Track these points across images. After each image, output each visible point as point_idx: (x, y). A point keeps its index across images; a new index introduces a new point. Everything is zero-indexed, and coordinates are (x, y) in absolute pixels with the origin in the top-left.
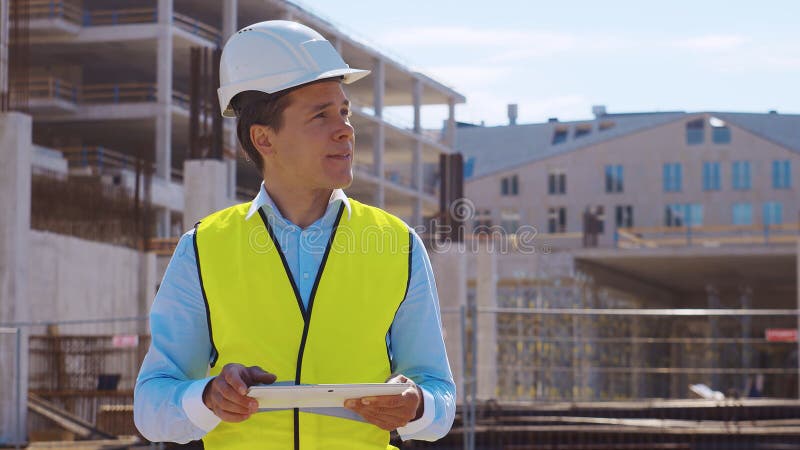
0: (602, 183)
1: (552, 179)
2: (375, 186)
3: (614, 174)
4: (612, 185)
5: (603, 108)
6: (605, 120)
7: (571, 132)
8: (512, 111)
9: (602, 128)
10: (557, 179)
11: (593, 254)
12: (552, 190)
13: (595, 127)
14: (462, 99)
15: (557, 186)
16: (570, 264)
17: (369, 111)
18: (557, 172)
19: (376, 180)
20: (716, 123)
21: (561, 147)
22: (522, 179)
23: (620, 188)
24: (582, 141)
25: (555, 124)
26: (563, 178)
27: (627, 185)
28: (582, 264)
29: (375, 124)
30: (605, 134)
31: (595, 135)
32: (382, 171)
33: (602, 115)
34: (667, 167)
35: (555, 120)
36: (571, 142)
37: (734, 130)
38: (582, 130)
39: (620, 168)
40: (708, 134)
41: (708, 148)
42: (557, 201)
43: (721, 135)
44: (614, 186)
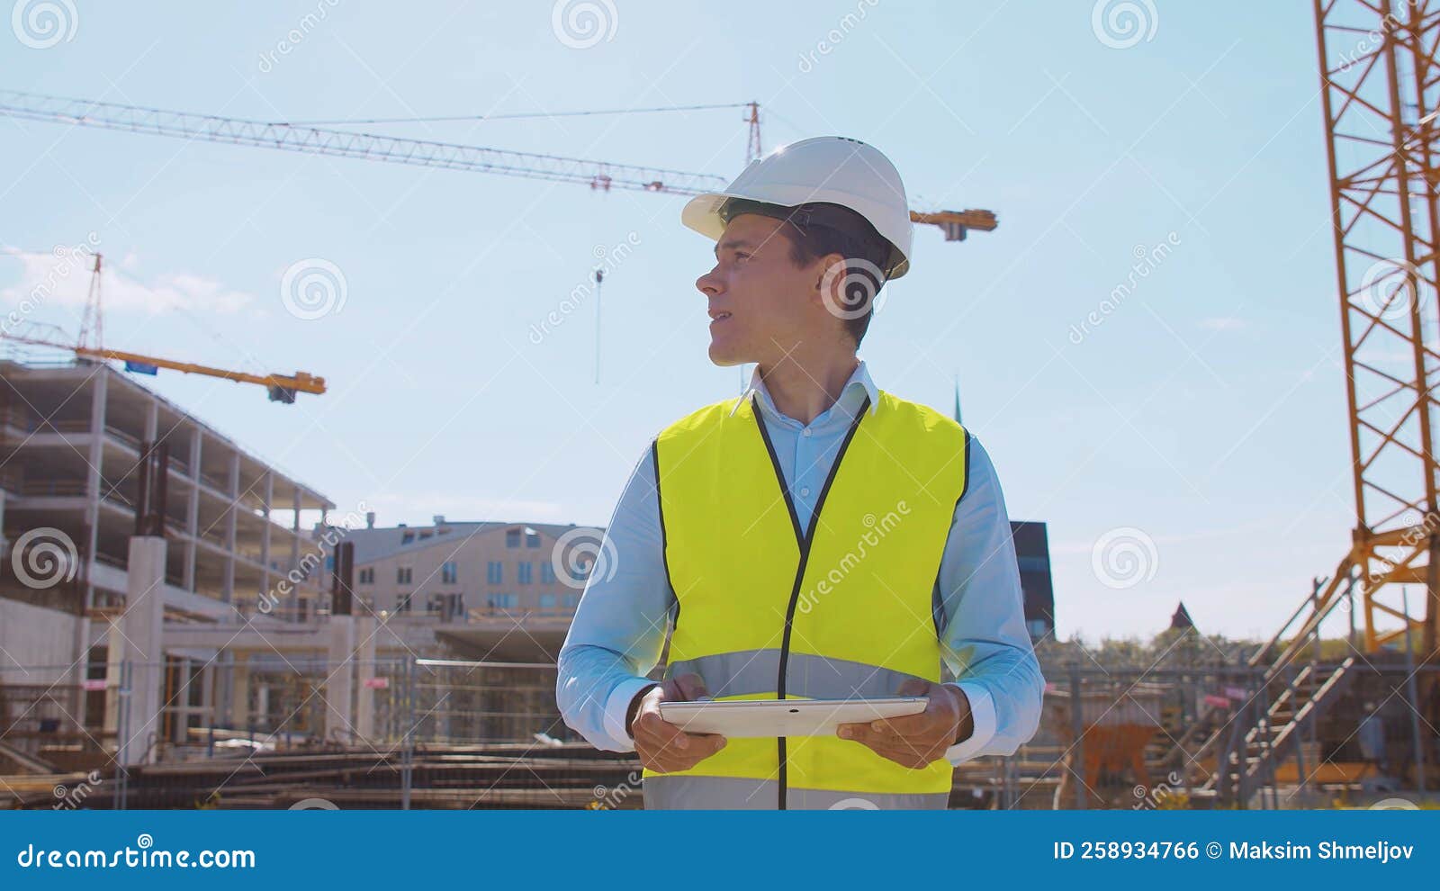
0: (441, 577)
1: (401, 572)
2: (262, 573)
3: (450, 569)
4: (447, 578)
5: (442, 517)
6: (443, 527)
7: (417, 536)
8: (371, 518)
9: (441, 533)
10: (405, 573)
11: (449, 628)
12: (400, 580)
13: (436, 531)
14: (333, 506)
15: (405, 578)
16: (431, 635)
17: (260, 513)
18: (405, 566)
19: (263, 568)
20: (529, 531)
21: (408, 546)
22: (376, 571)
23: (454, 581)
24: (425, 542)
25: (403, 528)
26: (409, 571)
27: (459, 580)
28: (440, 636)
29: (264, 523)
30: (444, 537)
31: (436, 538)
32: (268, 560)
33: (440, 522)
34: (491, 564)
35: (404, 525)
36: (416, 543)
37: (544, 538)
38: (425, 534)
39: (454, 565)
40: (523, 540)
41: (522, 551)
42: (403, 589)
43: (533, 541)
44: (450, 578)
